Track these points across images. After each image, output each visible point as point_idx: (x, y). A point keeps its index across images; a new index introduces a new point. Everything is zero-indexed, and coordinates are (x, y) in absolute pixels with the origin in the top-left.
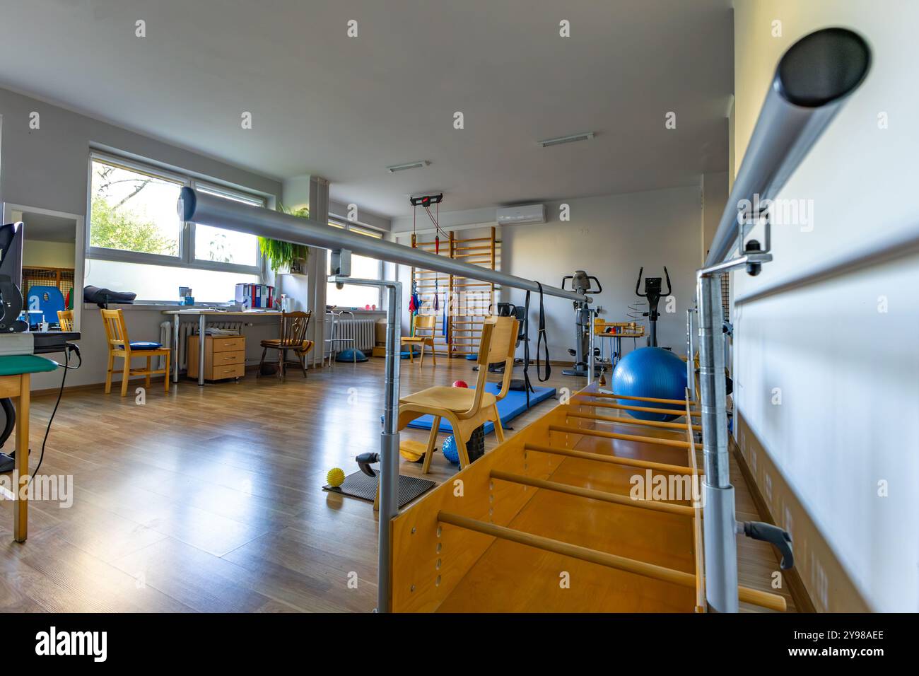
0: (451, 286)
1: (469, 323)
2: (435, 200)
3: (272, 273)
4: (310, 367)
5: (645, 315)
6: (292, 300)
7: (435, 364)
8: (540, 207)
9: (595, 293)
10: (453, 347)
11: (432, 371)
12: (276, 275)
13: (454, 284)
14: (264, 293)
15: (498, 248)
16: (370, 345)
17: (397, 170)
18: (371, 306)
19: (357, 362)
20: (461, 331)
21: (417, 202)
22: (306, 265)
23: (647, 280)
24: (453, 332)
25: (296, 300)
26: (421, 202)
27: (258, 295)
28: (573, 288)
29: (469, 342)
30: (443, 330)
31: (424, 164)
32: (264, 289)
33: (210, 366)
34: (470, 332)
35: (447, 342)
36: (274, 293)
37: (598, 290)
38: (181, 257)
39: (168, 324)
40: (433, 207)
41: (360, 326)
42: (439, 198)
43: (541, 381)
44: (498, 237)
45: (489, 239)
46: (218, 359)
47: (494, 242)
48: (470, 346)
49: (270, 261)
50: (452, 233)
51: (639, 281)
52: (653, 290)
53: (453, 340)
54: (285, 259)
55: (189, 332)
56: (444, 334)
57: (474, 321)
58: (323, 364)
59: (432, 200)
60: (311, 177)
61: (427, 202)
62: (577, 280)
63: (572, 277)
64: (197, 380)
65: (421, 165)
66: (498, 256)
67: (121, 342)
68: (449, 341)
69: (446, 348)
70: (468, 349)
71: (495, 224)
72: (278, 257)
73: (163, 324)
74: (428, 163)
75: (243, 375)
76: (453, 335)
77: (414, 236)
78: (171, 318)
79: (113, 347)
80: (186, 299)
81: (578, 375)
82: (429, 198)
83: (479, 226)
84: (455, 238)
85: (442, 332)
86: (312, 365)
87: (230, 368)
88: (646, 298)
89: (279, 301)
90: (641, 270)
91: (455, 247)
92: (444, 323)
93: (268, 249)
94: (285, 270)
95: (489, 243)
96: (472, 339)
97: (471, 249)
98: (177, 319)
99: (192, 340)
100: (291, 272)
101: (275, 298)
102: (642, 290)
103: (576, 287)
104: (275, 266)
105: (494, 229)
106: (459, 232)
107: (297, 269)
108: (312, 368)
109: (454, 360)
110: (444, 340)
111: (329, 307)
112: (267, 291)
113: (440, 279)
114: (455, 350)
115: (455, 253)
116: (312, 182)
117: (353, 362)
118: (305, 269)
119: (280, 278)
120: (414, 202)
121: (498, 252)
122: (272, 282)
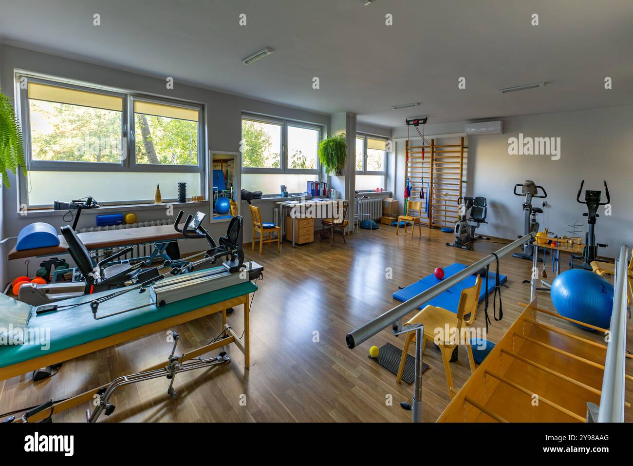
0: (432, 178)
1: (443, 205)
2: (422, 121)
3: (325, 175)
4: (347, 233)
5: (585, 215)
6: (336, 191)
7: (421, 235)
8: (499, 123)
9: (541, 197)
10: (432, 221)
11: (418, 241)
12: (328, 176)
13: (434, 177)
14: (322, 187)
15: (465, 152)
16: (379, 215)
17: (398, 108)
18: (380, 189)
19: (372, 229)
20: (438, 210)
21: (410, 123)
22: (344, 170)
23: (588, 192)
24: (433, 210)
25: (338, 192)
26: (412, 122)
27: (319, 189)
28: (523, 192)
29: (443, 218)
30: (426, 208)
31: (416, 105)
32: (322, 185)
33: (298, 236)
34: (444, 212)
35: (429, 217)
36: (326, 186)
37: (544, 196)
38: (281, 168)
39: (277, 209)
40: (421, 126)
41: (374, 203)
42: (425, 121)
43: (496, 320)
44: (466, 144)
45: (459, 146)
46: (302, 232)
47: (463, 147)
48: (444, 221)
49: (325, 168)
50: (433, 140)
51: (580, 192)
52: (593, 200)
53: (433, 216)
54: (333, 168)
55: (286, 215)
56: (426, 211)
57: (447, 204)
58: (353, 232)
59: (420, 122)
60: (347, 113)
61: (416, 123)
62: (526, 188)
63: (522, 185)
64: (291, 242)
65: (414, 105)
66: (466, 158)
67: (259, 224)
68: (430, 216)
69: (427, 221)
70: (443, 224)
71: (464, 135)
72: (329, 166)
73: (275, 210)
74: (419, 104)
75: (313, 241)
76: (433, 212)
77: (407, 142)
78: (278, 206)
79: (255, 225)
80: (284, 193)
81: (525, 258)
82: (418, 120)
83: (452, 135)
84: (435, 144)
85: (425, 209)
86: (348, 232)
87: (307, 237)
88: (586, 204)
89: (330, 191)
90: (583, 183)
91: (434, 151)
92: (426, 203)
93: (324, 161)
94: (332, 174)
95: (459, 149)
96: (446, 217)
97: (446, 152)
98: (281, 206)
99: (288, 218)
100: (336, 176)
101: (327, 189)
102: (583, 198)
103: (525, 192)
104: (327, 171)
105: (463, 138)
106: (438, 139)
107: (339, 173)
108: (348, 235)
109: (433, 230)
110: (426, 215)
111: (356, 192)
112: (323, 185)
113: (425, 178)
114: (433, 223)
115: (435, 154)
116: (347, 116)
117: (370, 229)
118: (344, 172)
119: (329, 178)
120: (408, 122)
121: (465, 155)
122: (325, 180)
